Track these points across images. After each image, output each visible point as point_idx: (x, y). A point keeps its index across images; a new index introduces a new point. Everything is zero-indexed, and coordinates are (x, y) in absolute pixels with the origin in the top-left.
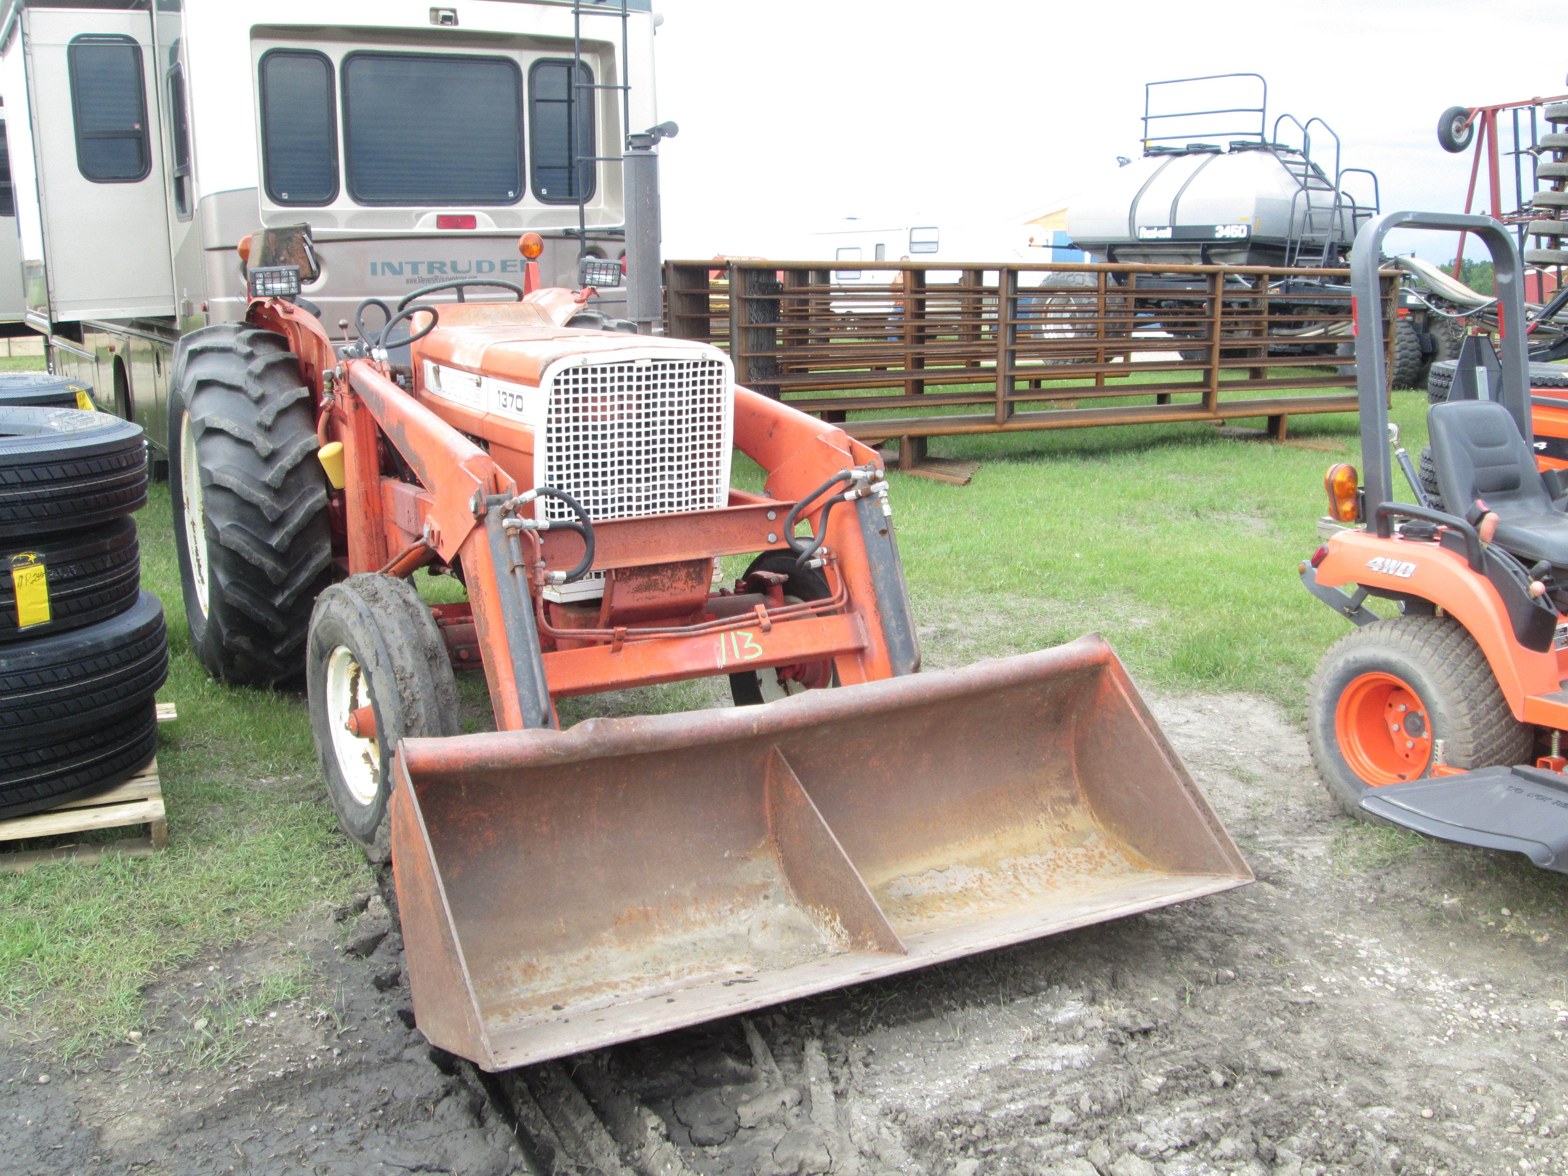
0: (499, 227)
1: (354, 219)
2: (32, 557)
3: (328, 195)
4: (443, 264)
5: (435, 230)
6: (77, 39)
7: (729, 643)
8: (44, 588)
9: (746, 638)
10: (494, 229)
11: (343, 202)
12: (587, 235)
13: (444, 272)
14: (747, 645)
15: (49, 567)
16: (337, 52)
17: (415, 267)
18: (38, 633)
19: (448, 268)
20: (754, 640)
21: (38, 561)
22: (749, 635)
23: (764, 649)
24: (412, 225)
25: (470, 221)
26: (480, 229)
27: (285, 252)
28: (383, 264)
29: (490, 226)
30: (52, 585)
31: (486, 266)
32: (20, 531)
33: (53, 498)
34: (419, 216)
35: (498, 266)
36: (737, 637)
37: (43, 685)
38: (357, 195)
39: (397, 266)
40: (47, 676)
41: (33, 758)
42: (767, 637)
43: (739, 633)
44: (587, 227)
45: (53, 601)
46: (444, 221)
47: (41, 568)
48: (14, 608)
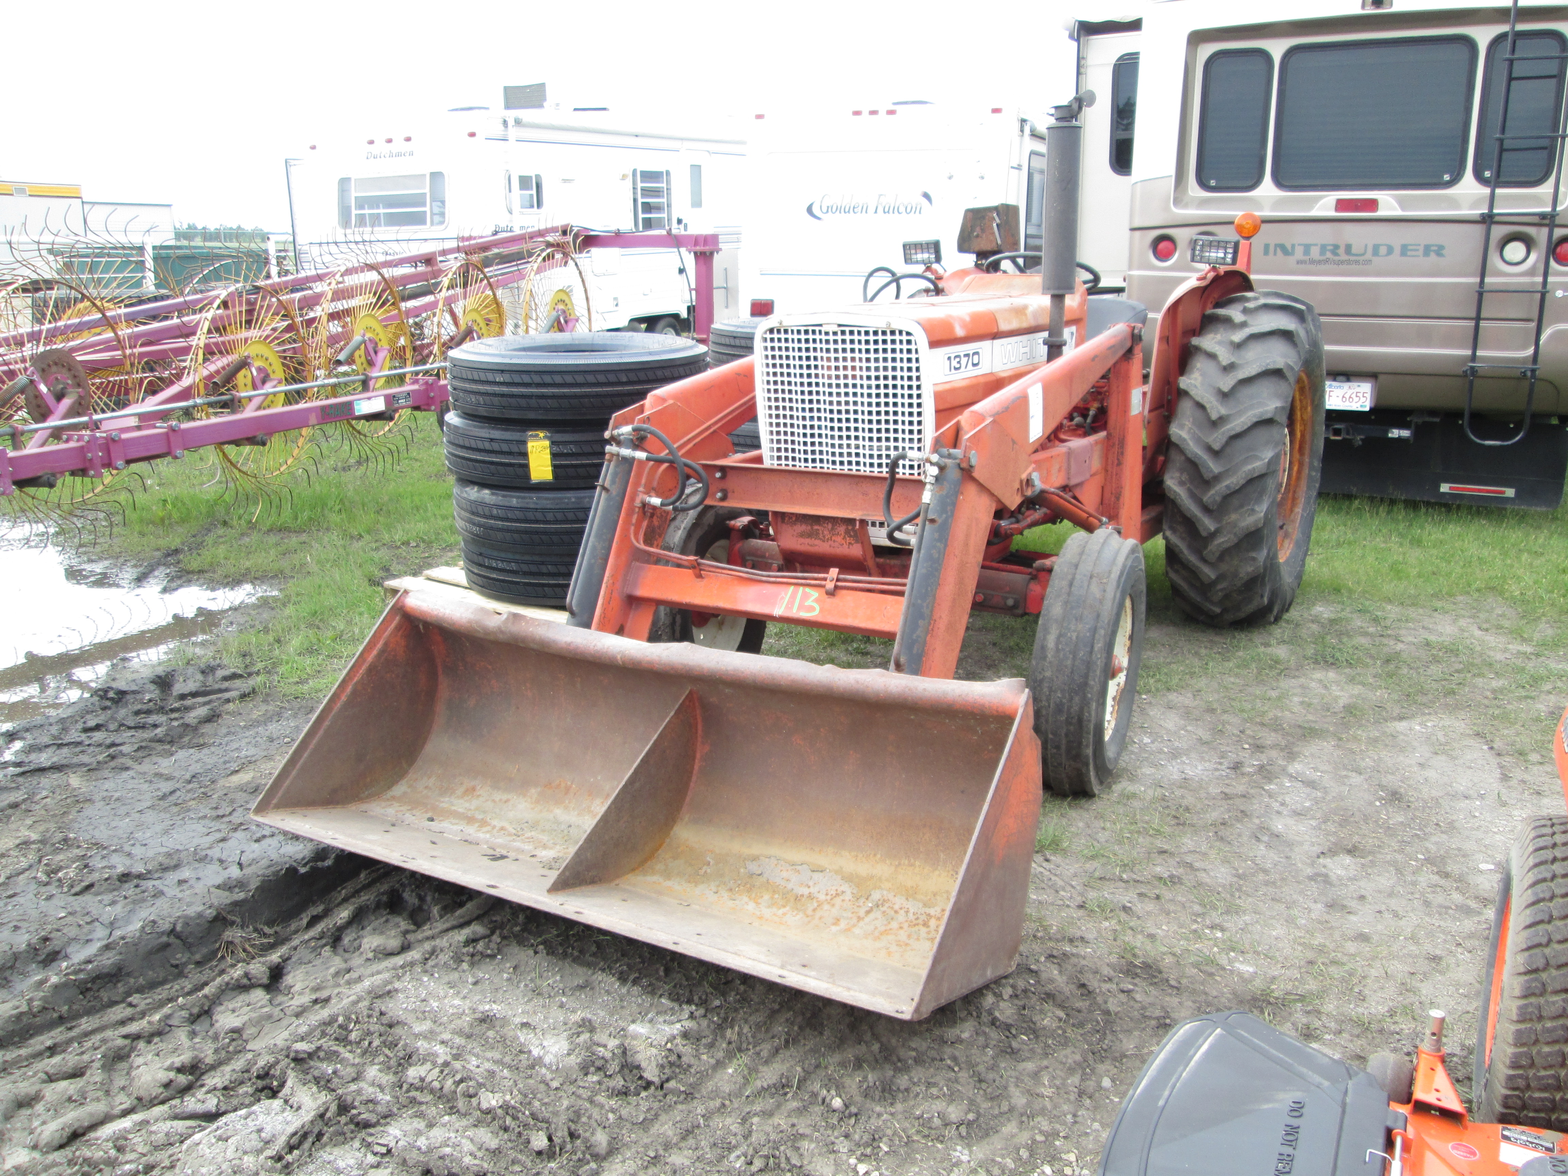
0: (1403, 209)
1: (1279, 203)
2: (542, 435)
3: (1256, 182)
4: (1337, 246)
5: (1333, 214)
6: (1121, 58)
7: (793, 597)
8: (548, 457)
9: (810, 595)
10: (1398, 213)
11: (1267, 188)
12: (1497, 219)
13: (1337, 254)
14: (809, 603)
15: (553, 443)
16: (1277, 48)
17: (1307, 248)
18: (542, 487)
19: (1341, 251)
20: (816, 600)
21: (545, 437)
22: (814, 594)
23: (821, 610)
24: (1311, 208)
25: (1372, 205)
26: (1381, 213)
27: (978, 229)
28: (1276, 246)
29: (1394, 209)
30: (554, 455)
31: (1383, 250)
32: (531, 415)
33: (554, 397)
34: (1317, 199)
35: (1397, 250)
36: (804, 593)
37: (537, 521)
38: (1279, 182)
39: (1289, 247)
40: (539, 516)
41: (544, 569)
42: (830, 600)
43: (808, 590)
44: (1495, 211)
45: (555, 467)
46: (1342, 205)
47: (547, 443)
48: (526, 466)
